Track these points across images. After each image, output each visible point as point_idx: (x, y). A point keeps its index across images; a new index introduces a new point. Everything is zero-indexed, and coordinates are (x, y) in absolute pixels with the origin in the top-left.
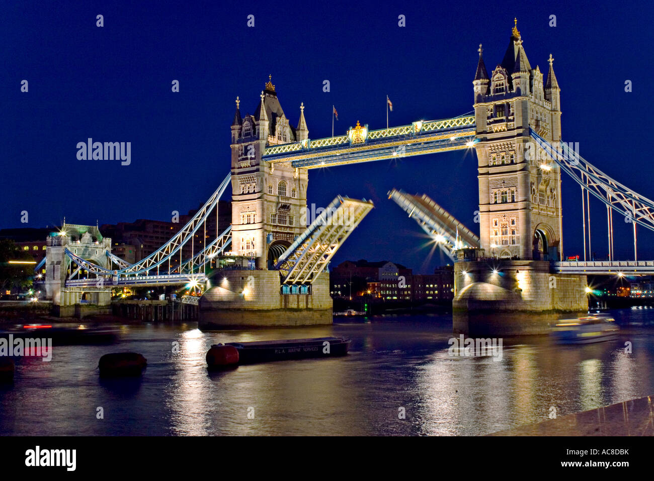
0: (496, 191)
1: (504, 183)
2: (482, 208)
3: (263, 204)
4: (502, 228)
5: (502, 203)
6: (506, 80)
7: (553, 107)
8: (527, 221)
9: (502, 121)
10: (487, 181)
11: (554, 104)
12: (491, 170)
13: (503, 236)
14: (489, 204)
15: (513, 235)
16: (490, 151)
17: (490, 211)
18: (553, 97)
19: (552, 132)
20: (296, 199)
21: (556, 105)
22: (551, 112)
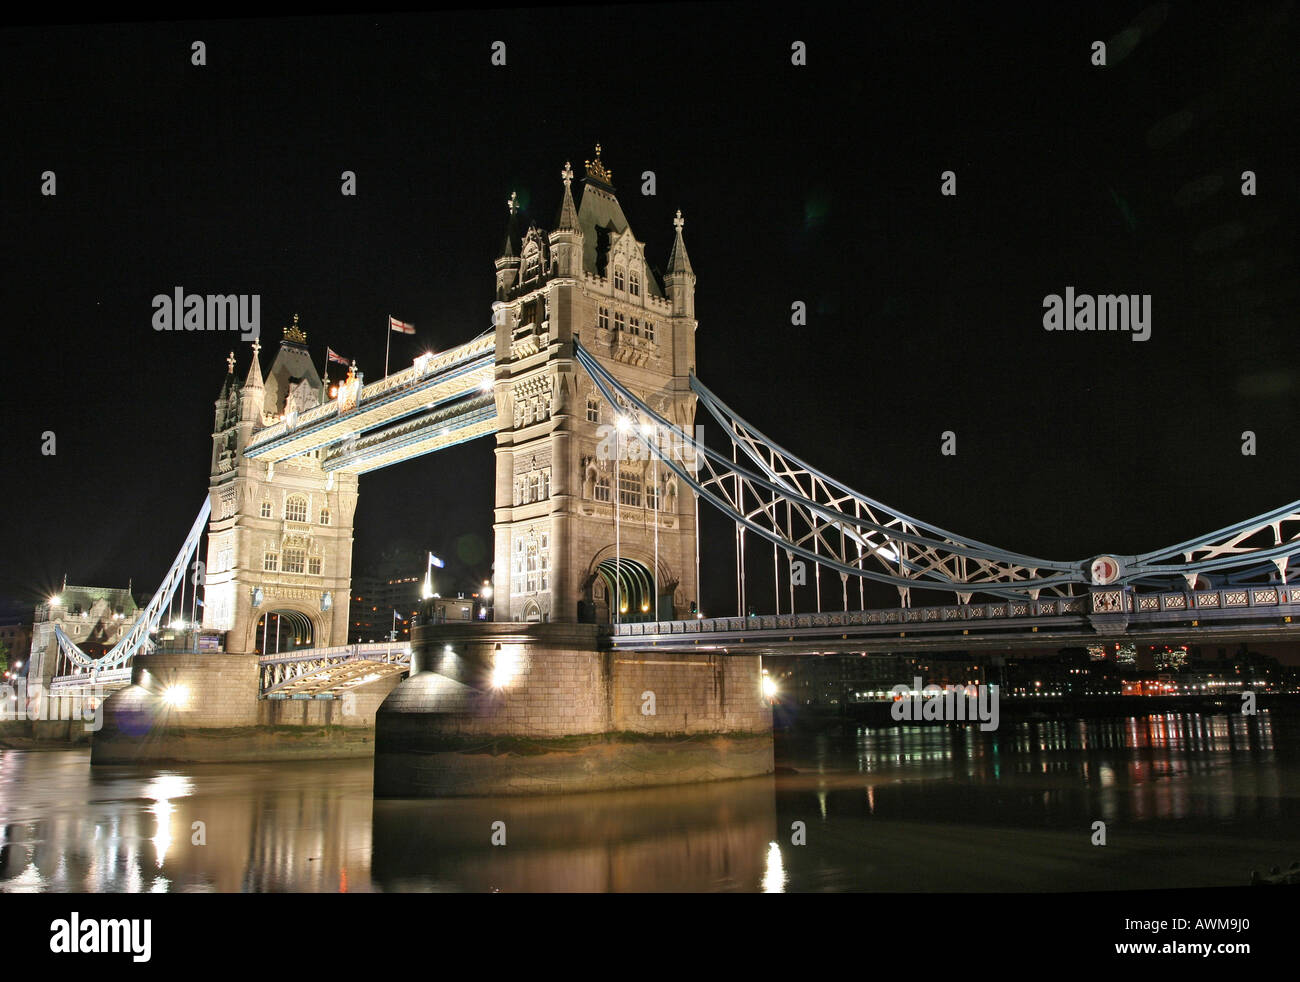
0: (522, 478)
1: (534, 460)
2: (500, 515)
3: (241, 535)
4: (529, 555)
5: (531, 503)
6: (542, 252)
7: (677, 311)
8: (565, 539)
9: (528, 332)
10: (509, 459)
11: (678, 305)
12: (518, 436)
13: (530, 572)
14: (512, 506)
15: (544, 570)
16: (517, 398)
17: (512, 522)
18: (676, 291)
19: (674, 358)
20: (329, 527)
21: (683, 307)
22: (670, 321)
